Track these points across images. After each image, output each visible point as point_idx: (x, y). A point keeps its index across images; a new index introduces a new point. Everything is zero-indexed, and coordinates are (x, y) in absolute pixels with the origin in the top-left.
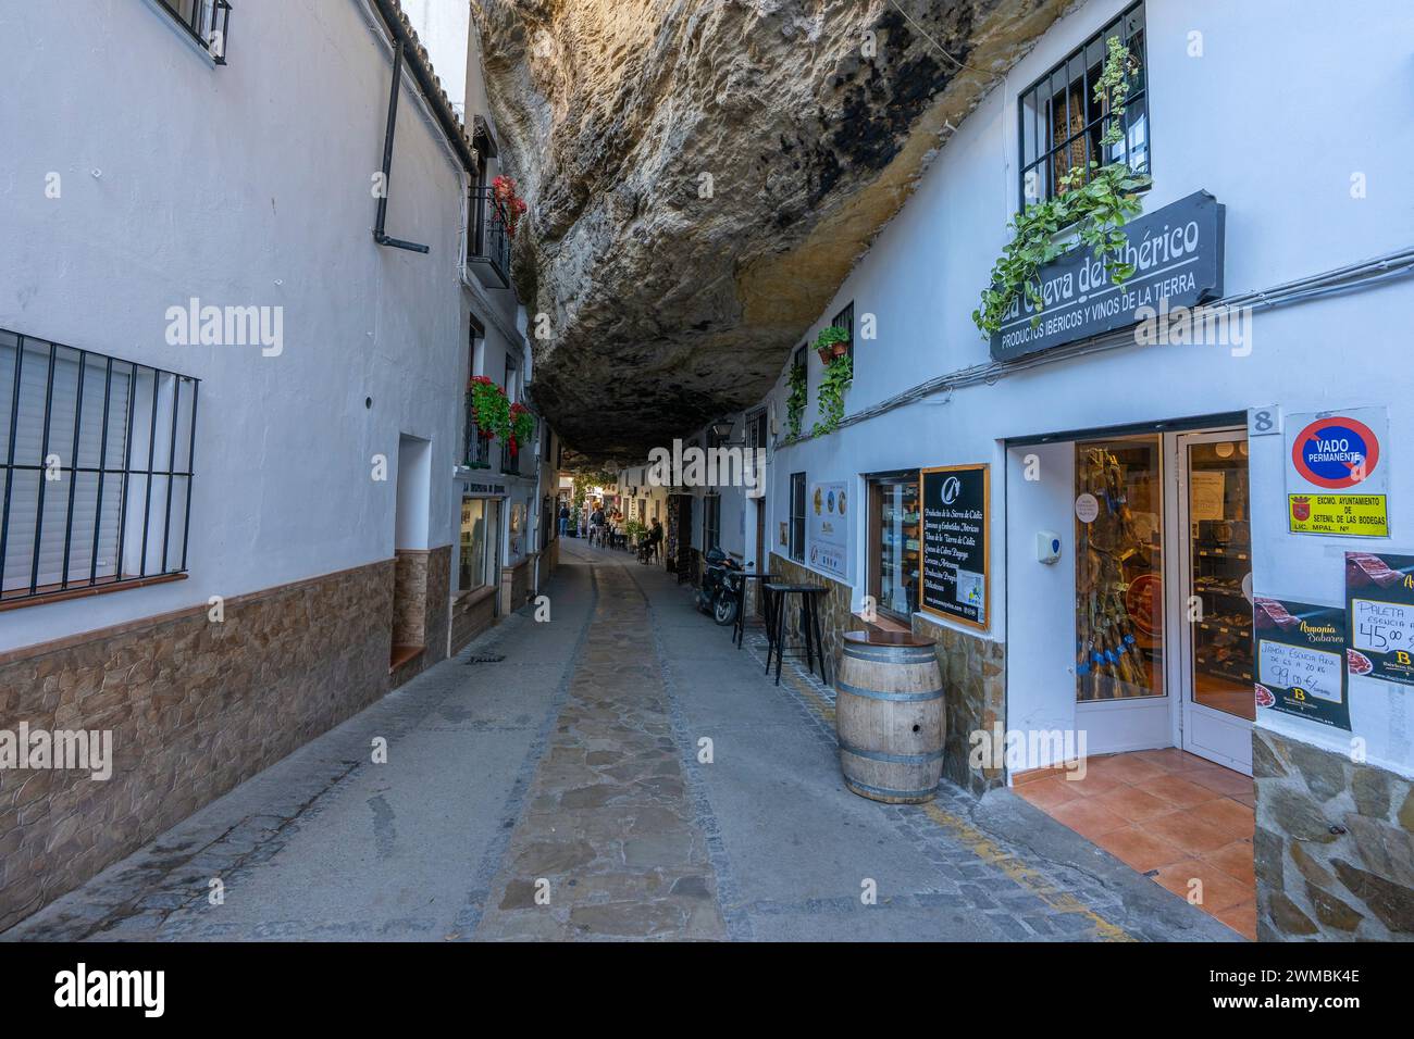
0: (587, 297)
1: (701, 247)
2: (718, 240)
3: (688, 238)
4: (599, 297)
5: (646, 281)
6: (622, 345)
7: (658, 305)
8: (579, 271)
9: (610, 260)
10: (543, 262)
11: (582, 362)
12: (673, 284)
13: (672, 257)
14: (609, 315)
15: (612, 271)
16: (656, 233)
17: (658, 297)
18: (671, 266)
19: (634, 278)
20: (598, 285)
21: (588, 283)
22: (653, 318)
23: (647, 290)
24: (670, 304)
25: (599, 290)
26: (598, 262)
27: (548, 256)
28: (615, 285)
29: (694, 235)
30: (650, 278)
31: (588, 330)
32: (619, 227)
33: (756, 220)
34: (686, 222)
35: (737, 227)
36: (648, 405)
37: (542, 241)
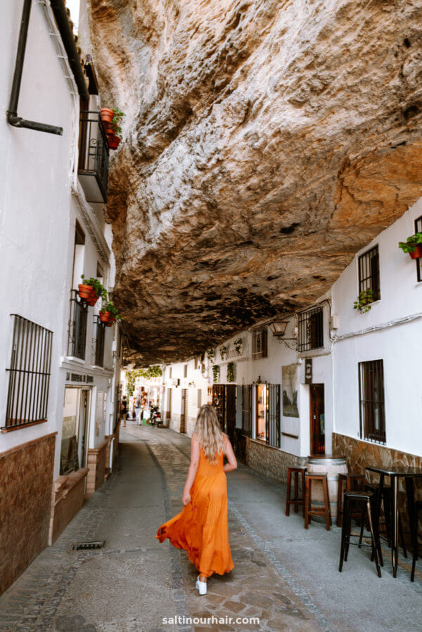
0: (185, 204)
1: (315, 145)
2: (334, 136)
3: (304, 136)
4: (196, 203)
5: (248, 184)
6: (208, 249)
7: (255, 208)
8: (178, 181)
9: (214, 166)
10: (135, 182)
11: (167, 268)
12: (274, 186)
13: (282, 157)
14: (203, 221)
15: (214, 177)
16: (270, 133)
17: (256, 201)
18: (278, 167)
19: (237, 182)
20: (197, 192)
21: (187, 192)
22: (247, 222)
23: (249, 193)
24: (266, 207)
25: (197, 197)
26: (199, 169)
27: (142, 175)
28: (216, 191)
29: (309, 132)
30: (254, 181)
31: (181, 235)
32: (227, 132)
33: (380, 112)
34: (306, 119)
35: (358, 121)
36: (211, 308)
37: (137, 163)
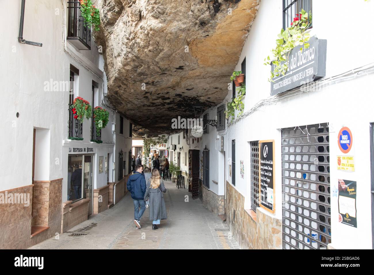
0: (125, 55)
1: (169, 35)
2: (176, 33)
3: (163, 31)
4: (130, 55)
5: (149, 49)
6: (145, 77)
7: (157, 59)
8: (121, 43)
9: (132, 40)
10: (107, 36)
11: (128, 85)
12: (161, 51)
13: (158, 39)
14: (137, 64)
15: (134, 44)
16: (149, 29)
17: (156, 56)
18: (158, 43)
19: (144, 48)
20: (129, 50)
21: (125, 50)
22: (156, 65)
23: (151, 53)
24: (162, 59)
25: (129, 52)
26: (127, 39)
27: (109, 32)
28: (136, 50)
29: (165, 30)
30: (151, 48)
31: (128, 71)
32: (134, 24)
33: (191, 24)
34: (161, 25)
35: (183, 26)
37: (106, 26)
